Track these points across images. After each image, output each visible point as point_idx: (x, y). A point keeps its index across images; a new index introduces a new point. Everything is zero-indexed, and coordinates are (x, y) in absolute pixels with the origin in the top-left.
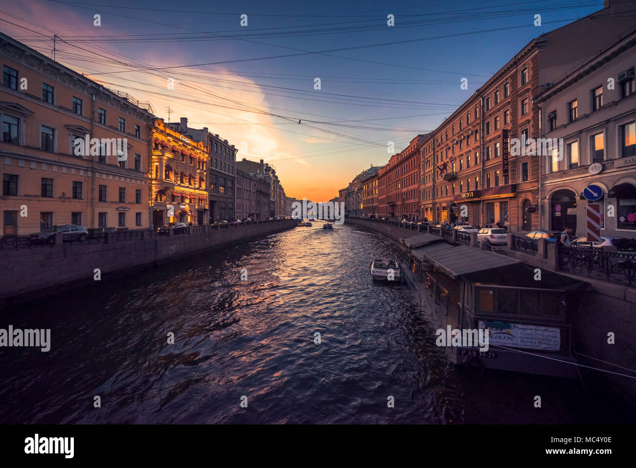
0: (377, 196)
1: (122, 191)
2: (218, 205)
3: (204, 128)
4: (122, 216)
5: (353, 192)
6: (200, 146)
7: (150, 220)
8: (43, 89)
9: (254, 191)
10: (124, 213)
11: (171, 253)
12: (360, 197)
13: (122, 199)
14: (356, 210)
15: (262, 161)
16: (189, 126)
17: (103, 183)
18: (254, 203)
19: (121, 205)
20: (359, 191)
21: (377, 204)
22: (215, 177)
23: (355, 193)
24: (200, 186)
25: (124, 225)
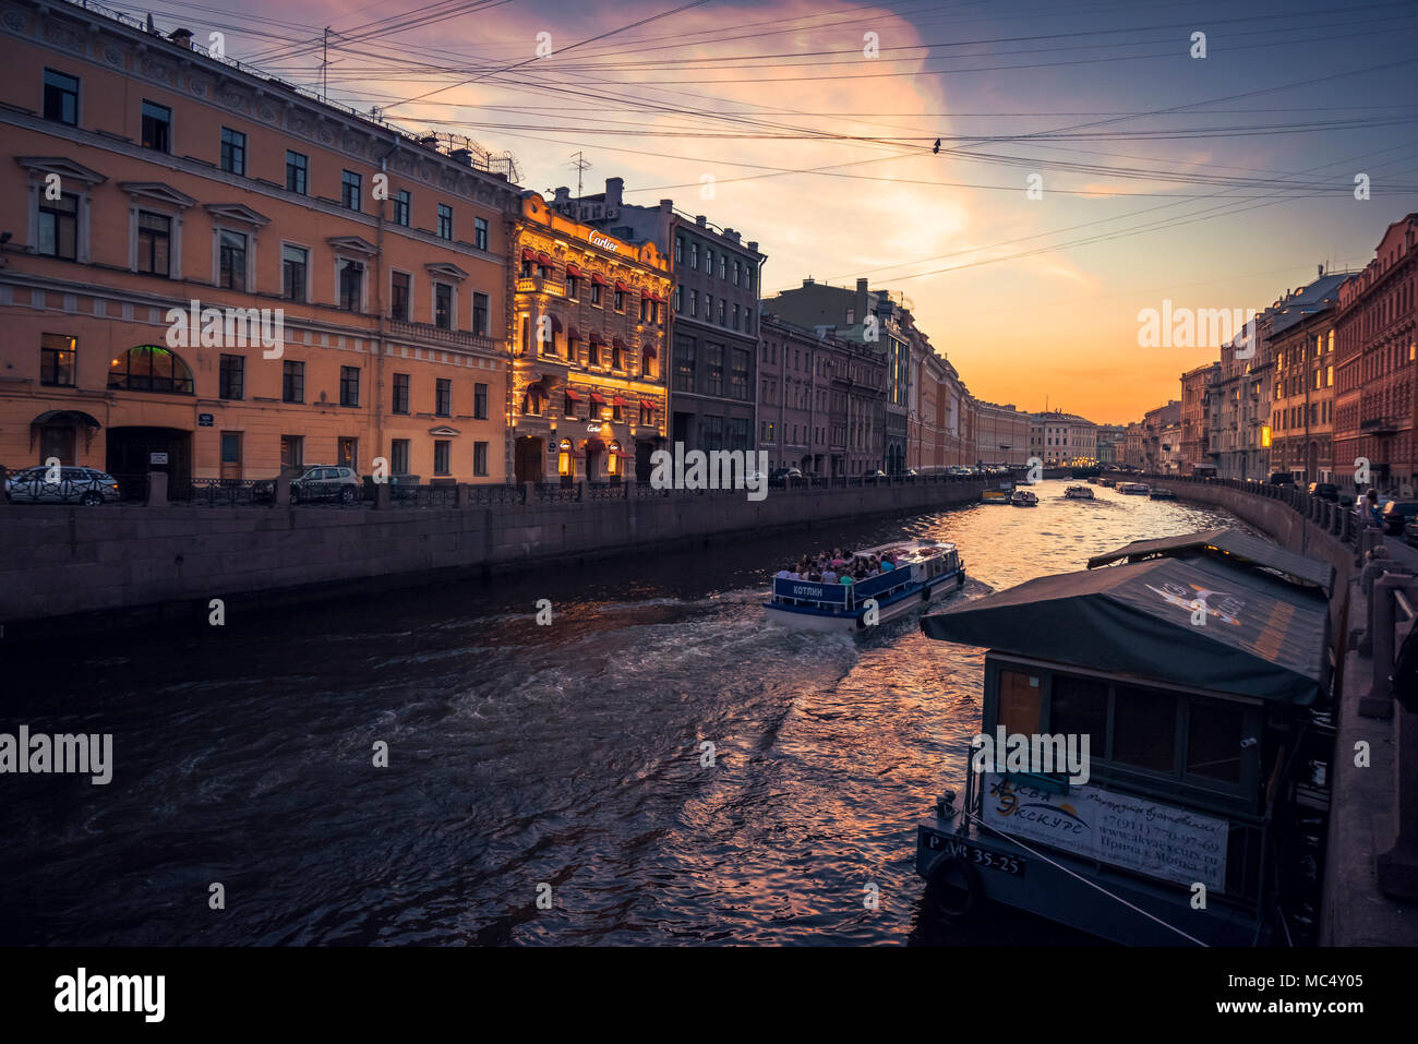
0: (1329, 394)
1: (442, 388)
2: (700, 426)
3: (662, 202)
4: (441, 449)
5: (1236, 379)
6: (649, 257)
7: (508, 463)
8: (288, 165)
9: (825, 382)
10: (448, 442)
11: (526, 546)
12: (1262, 399)
13: (442, 409)
14: (1244, 452)
15: (862, 283)
16: (627, 199)
17: (401, 369)
18: (822, 423)
19: (441, 422)
20: (1258, 375)
21: (1328, 428)
22: (691, 341)
23: (1240, 382)
24: (646, 370)
25: (447, 473)
